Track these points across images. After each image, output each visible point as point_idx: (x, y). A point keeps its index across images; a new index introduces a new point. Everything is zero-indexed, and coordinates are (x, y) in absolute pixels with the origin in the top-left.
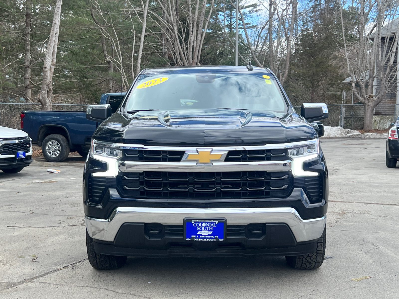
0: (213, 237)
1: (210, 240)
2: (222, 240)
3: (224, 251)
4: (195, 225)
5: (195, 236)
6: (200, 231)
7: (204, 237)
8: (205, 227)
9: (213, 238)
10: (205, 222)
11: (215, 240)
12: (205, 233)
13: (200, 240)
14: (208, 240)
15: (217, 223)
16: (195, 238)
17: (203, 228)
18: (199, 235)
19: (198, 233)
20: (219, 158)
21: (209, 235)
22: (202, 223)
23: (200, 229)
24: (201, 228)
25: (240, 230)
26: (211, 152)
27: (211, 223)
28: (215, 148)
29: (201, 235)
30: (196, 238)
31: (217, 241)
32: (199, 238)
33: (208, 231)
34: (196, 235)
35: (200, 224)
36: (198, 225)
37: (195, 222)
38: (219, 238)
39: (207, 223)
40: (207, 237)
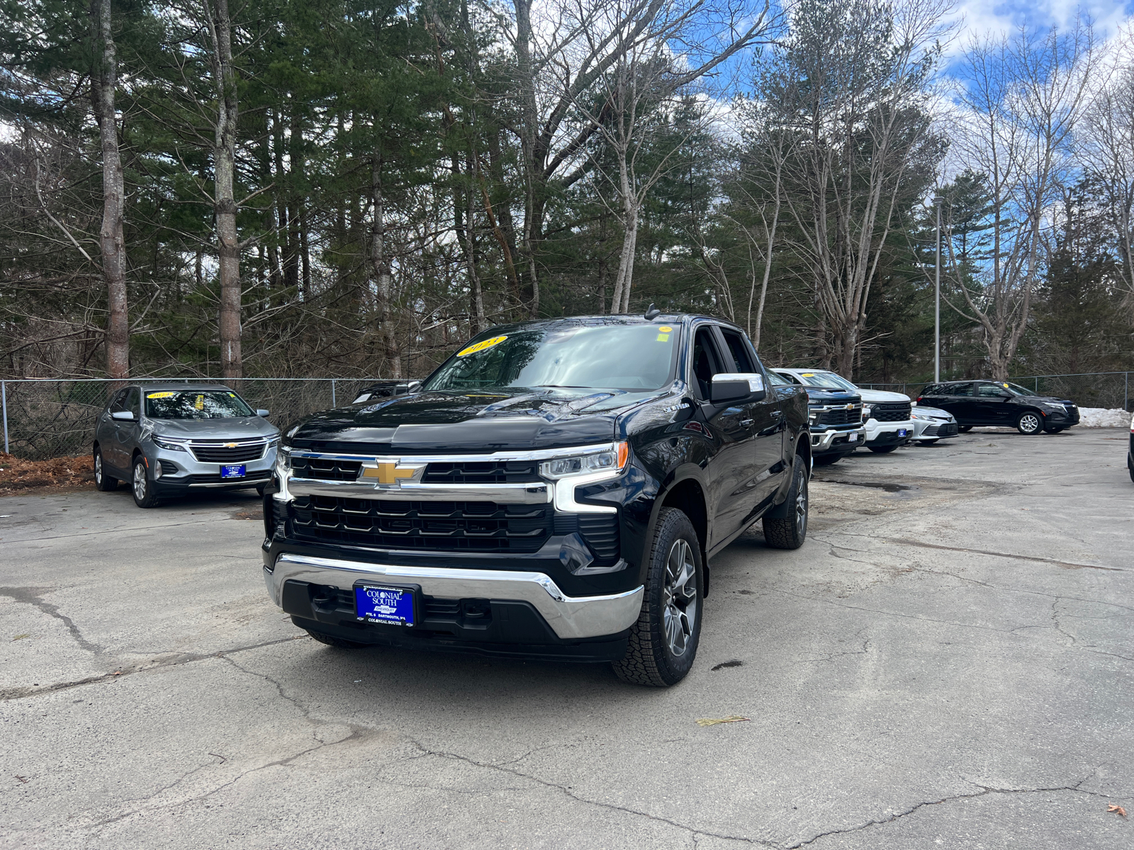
0: (397, 618)
1: (393, 623)
2: (411, 625)
3: (451, 642)
4: (370, 594)
5: (371, 614)
6: (377, 605)
7: (384, 616)
8: (384, 599)
9: (397, 620)
10: (384, 591)
11: (400, 624)
12: (385, 609)
13: (377, 621)
14: (390, 622)
15: (401, 593)
16: (371, 617)
17: (382, 601)
18: (378, 613)
19: (375, 610)
20: (409, 476)
21: (391, 614)
22: (380, 591)
23: (377, 602)
24: (379, 601)
25: (451, 609)
26: (396, 465)
27: (394, 592)
28: (404, 458)
29: (380, 613)
30: (373, 617)
31: (403, 626)
32: (377, 617)
33: (390, 606)
34: (373, 612)
35: (377, 594)
36: (374, 594)
37: (368, 589)
38: (408, 621)
39: (388, 592)
40: (388, 617)
